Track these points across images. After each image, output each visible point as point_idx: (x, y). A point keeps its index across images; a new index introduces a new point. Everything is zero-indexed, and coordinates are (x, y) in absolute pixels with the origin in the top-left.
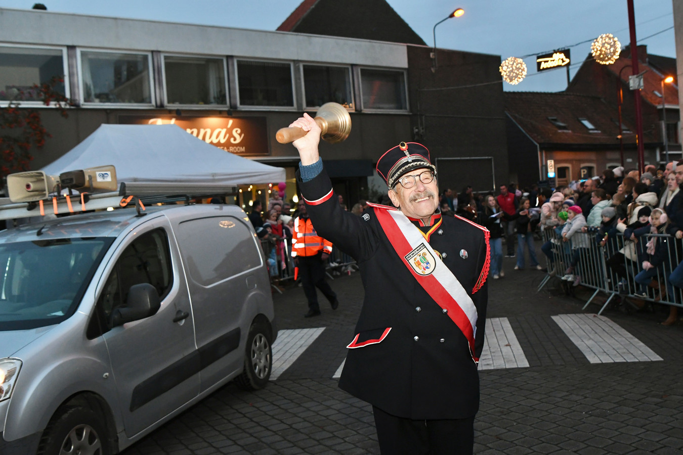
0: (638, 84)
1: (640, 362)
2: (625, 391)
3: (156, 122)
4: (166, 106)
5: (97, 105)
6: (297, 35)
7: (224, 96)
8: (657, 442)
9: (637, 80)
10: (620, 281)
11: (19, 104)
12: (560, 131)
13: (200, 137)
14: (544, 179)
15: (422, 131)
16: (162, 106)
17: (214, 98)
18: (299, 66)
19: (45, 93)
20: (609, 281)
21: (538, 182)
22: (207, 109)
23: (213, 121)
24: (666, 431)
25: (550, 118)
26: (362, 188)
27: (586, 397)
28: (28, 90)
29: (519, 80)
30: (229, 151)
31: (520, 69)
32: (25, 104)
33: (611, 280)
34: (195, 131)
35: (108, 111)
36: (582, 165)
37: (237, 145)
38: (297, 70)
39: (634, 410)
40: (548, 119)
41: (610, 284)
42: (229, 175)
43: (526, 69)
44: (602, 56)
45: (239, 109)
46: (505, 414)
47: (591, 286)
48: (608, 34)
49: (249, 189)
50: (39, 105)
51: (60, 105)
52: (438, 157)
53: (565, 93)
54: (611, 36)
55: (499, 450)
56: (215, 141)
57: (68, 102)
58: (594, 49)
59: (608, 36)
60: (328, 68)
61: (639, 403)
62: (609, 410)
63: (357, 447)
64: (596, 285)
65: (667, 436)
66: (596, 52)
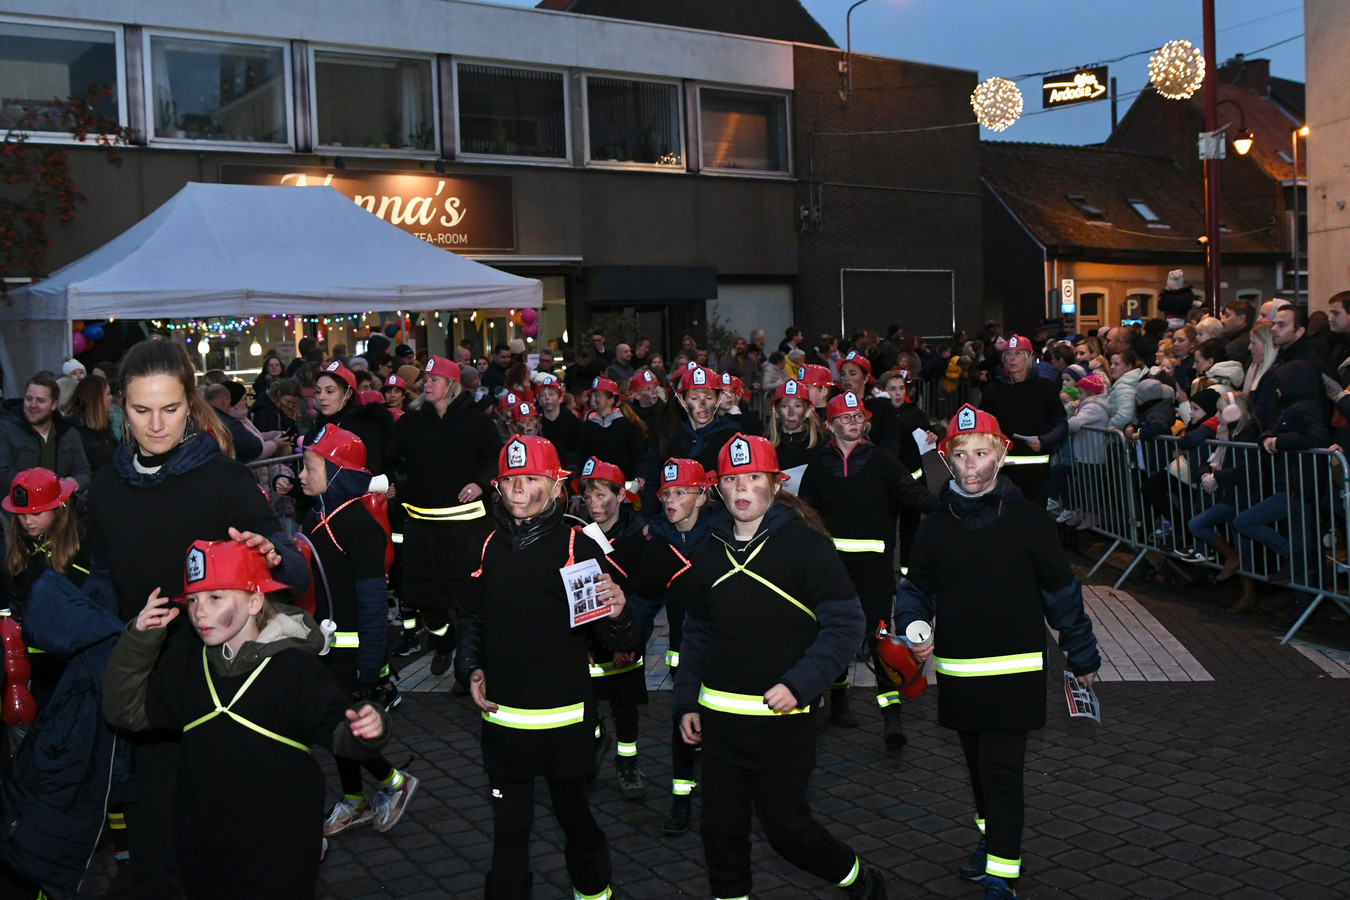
0: (1214, 149)
1: (1170, 683)
2: (1131, 736)
3: (295, 180)
4: (316, 150)
5: (179, 142)
6: (577, 17)
7: (431, 132)
8: (1167, 832)
9: (1213, 142)
10: (1158, 526)
11: (27, 137)
12: (1089, 223)
13: (381, 214)
14: (1055, 316)
15: (817, 214)
16: (308, 148)
17: (411, 136)
18: (579, 79)
19: (77, 116)
20: (1139, 525)
21: (1042, 322)
22: (397, 157)
23: (407, 181)
24: (1187, 812)
25: (1070, 196)
26: (696, 323)
27: (1056, 745)
28: (45, 110)
29: (1007, 122)
30: (436, 243)
31: (1011, 101)
32: (37, 138)
33: (1142, 524)
34: (372, 200)
35: (202, 156)
36: (1130, 292)
37: (452, 230)
38: (575, 86)
39: (1137, 771)
40: (1068, 199)
41: (1140, 530)
42: (433, 290)
43: (1021, 103)
44: (1168, 83)
45: (458, 160)
46: (902, 772)
47: (1106, 532)
48: (1181, 41)
49: (472, 319)
50: (65, 139)
51: (106, 140)
52: (845, 267)
53: (1103, 149)
54: (1188, 44)
55: (877, 838)
56: (410, 221)
57: (123, 134)
58: (1153, 69)
59: (1181, 45)
60: (636, 84)
61: (1149, 759)
62: (1093, 770)
63: (620, 821)
64: (1116, 533)
65: (1186, 822)
66: (1158, 75)
